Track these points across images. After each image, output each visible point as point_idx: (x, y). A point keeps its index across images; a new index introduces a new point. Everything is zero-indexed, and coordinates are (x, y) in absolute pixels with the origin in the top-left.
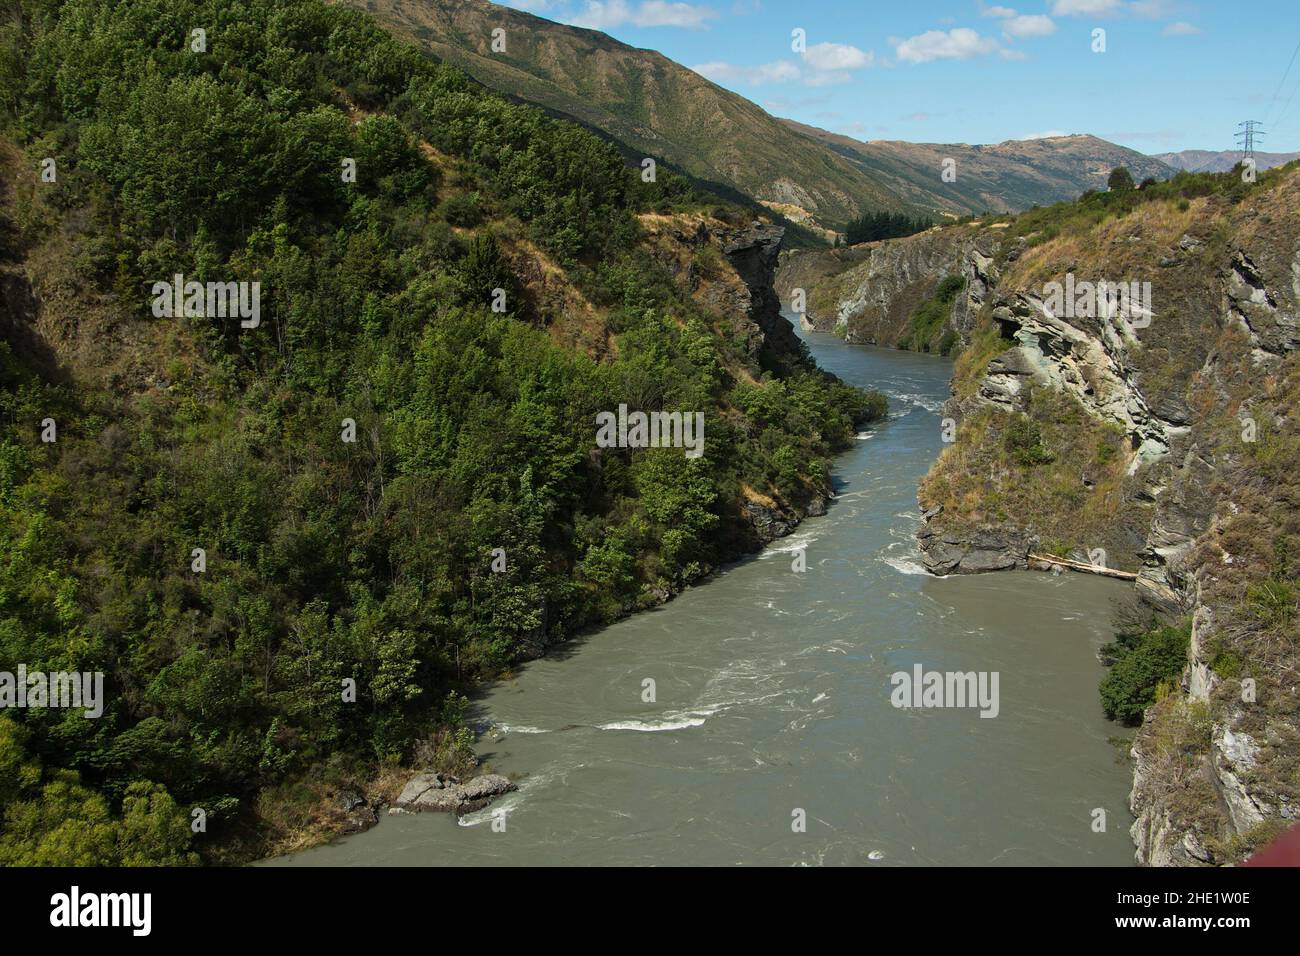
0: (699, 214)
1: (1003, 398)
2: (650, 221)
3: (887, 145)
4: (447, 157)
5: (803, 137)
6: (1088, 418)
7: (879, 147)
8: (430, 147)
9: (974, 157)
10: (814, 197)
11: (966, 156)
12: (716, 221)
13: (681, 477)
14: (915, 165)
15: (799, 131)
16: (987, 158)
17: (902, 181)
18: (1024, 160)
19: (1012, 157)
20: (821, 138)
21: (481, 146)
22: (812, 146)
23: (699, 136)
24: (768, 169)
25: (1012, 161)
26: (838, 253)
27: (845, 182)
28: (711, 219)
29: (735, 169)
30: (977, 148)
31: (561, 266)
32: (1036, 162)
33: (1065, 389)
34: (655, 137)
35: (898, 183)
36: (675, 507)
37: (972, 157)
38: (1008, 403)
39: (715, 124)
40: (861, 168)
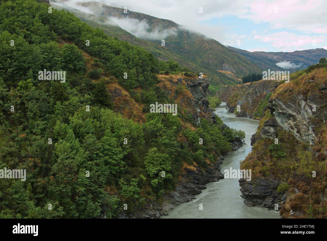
0: (180, 75)
1: (269, 134)
2: (162, 77)
3: (259, 53)
4: (92, 57)
5: (232, 51)
6: (297, 141)
7: (256, 53)
8: (87, 54)
9: (286, 56)
10: (235, 69)
11: (283, 55)
12: (185, 77)
13: (159, 162)
14: (267, 59)
15: (231, 49)
16: (290, 56)
17: (263, 64)
18: (301, 57)
19: (298, 56)
20: (238, 51)
21: (103, 54)
22: (235, 53)
23: (200, 51)
24: (221, 61)
25: (298, 57)
26: (240, 86)
27: (245, 64)
28: (184, 76)
29: (210, 61)
30: (287, 53)
31: (128, 92)
32: (305, 57)
33: (290, 131)
34: (186, 51)
35: (262, 64)
36: (156, 172)
37: (285, 56)
38: (271, 136)
39: (205, 47)
40: (250, 60)
